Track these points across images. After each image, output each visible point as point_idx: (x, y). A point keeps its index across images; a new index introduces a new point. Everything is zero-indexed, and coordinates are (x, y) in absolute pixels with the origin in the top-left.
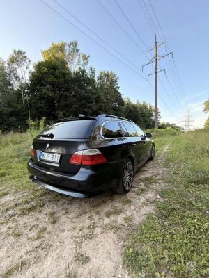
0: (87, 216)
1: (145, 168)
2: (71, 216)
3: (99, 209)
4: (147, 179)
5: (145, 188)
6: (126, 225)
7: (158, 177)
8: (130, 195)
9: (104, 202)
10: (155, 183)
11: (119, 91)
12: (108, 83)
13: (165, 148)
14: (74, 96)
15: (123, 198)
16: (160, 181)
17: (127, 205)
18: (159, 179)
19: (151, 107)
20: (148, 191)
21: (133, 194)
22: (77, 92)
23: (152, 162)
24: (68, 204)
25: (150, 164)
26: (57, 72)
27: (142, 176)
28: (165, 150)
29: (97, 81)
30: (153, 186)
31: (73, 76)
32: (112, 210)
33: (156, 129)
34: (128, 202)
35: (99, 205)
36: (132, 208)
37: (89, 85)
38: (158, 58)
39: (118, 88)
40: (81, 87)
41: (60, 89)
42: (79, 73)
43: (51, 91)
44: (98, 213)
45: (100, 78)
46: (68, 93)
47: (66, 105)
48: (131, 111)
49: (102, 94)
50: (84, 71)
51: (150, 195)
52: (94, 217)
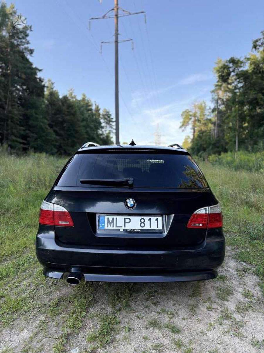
19: (98, 110)
38: (120, 12)
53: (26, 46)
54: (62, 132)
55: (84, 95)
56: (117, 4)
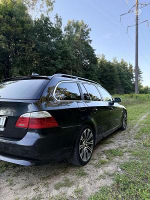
0: (33, 188)
1: (112, 140)
2: (14, 188)
3: (49, 181)
4: (111, 151)
5: (107, 160)
6: (75, 197)
7: (125, 149)
8: (87, 168)
9: (56, 174)
10: (120, 156)
11: (91, 45)
12: (78, 35)
13: (143, 118)
14: (34, 49)
15: (78, 170)
16: (127, 154)
17: (82, 178)
18: (126, 152)
19: (131, 67)
20: (109, 163)
21: (92, 166)
22: (37, 45)
23: (123, 132)
24: (14, 176)
25: (120, 135)
26: (14, 19)
27: (107, 148)
28: (141, 120)
29: (64, 33)
30: (117, 159)
31: (34, 25)
32: (64, 182)
33: (136, 94)
34: (84, 174)
35: (49, 177)
36: (87, 180)
37: (53, 36)
38: (139, 6)
39: (91, 41)
40: (43, 39)
41: (16, 41)
42: (41, 21)
43: (5, 42)
44: (46, 185)
45: (68, 28)
46: (27, 47)
47: (23, 61)
48: (105, 71)
49: (70, 48)
50: (47, 19)
51: (110, 168)
52: (41, 189)
53: (88, 39)
54: (106, 82)
55: (122, 60)
56: (138, 2)
